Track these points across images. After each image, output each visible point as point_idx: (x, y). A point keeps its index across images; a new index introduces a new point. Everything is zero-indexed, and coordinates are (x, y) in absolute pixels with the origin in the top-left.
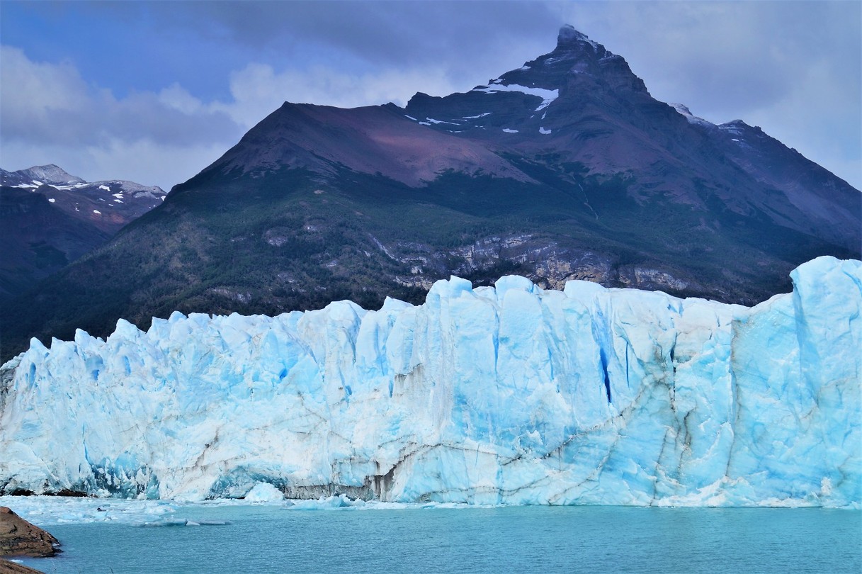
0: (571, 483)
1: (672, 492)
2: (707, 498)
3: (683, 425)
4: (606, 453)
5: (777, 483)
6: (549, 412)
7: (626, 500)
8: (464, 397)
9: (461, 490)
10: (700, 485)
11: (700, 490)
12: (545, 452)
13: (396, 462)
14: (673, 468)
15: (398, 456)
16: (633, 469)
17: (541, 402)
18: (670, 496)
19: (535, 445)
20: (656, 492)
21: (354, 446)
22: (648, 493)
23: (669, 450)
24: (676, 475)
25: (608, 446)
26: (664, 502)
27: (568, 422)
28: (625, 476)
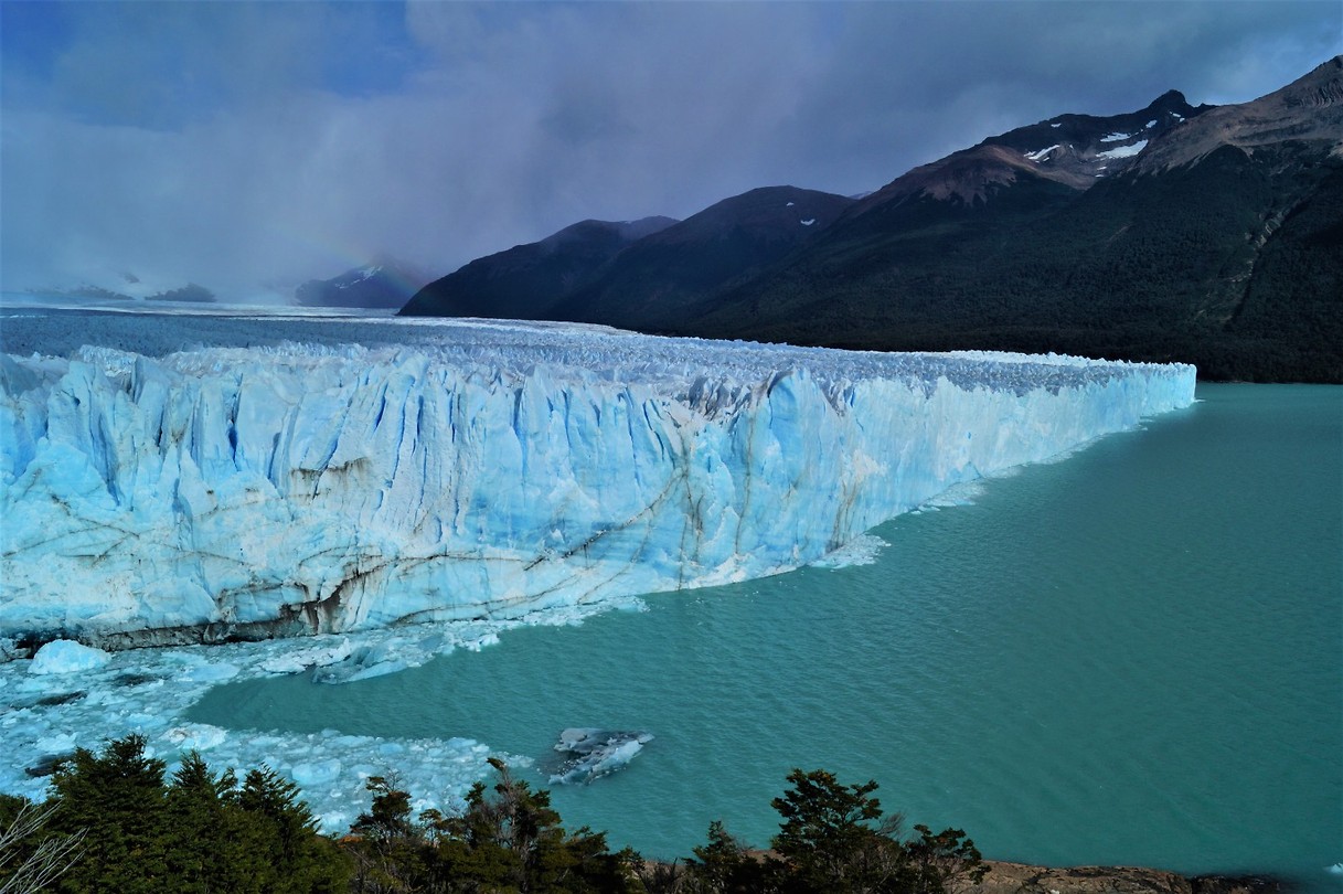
0: (602, 580)
1: (696, 574)
2: (728, 576)
3: (696, 513)
4: (639, 545)
5: (773, 554)
6: (575, 509)
7: (656, 587)
8: (485, 500)
9: (476, 605)
10: (716, 564)
11: (717, 568)
12: (567, 550)
13: (339, 583)
14: (692, 552)
15: (342, 573)
16: (663, 558)
17: (566, 499)
18: (694, 578)
19: (558, 544)
20: (681, 576)
21: (252, 569)
22: (675, 577)
23: (688, 536)
24: (695, 558)
25: (642, 538)
26: (694, 585)
27: (597, 518)
28: (657, 566)
